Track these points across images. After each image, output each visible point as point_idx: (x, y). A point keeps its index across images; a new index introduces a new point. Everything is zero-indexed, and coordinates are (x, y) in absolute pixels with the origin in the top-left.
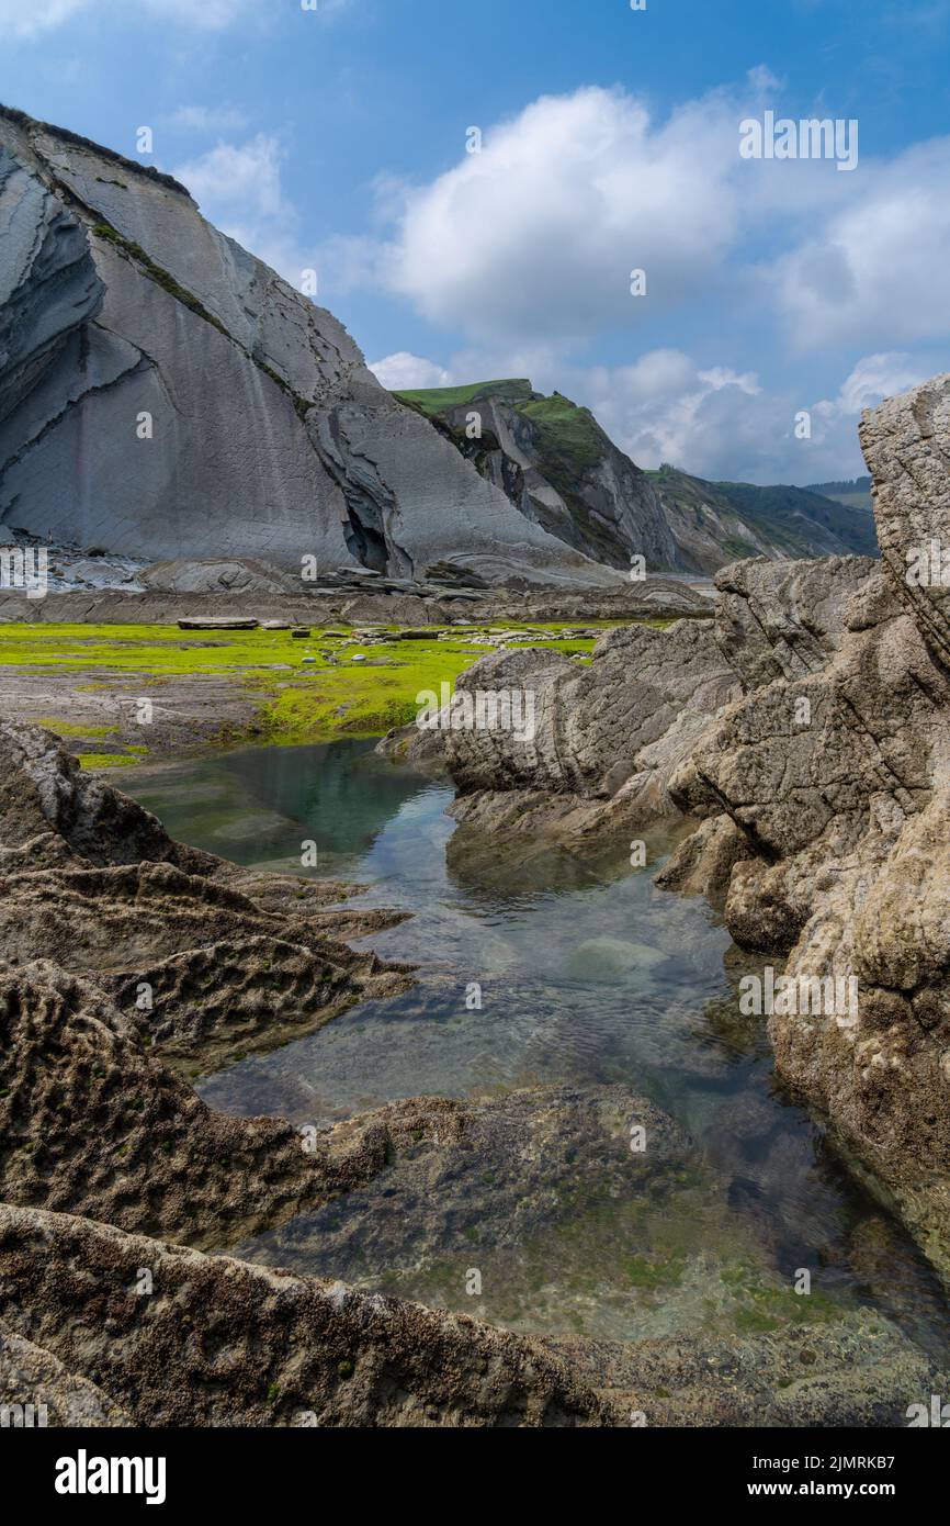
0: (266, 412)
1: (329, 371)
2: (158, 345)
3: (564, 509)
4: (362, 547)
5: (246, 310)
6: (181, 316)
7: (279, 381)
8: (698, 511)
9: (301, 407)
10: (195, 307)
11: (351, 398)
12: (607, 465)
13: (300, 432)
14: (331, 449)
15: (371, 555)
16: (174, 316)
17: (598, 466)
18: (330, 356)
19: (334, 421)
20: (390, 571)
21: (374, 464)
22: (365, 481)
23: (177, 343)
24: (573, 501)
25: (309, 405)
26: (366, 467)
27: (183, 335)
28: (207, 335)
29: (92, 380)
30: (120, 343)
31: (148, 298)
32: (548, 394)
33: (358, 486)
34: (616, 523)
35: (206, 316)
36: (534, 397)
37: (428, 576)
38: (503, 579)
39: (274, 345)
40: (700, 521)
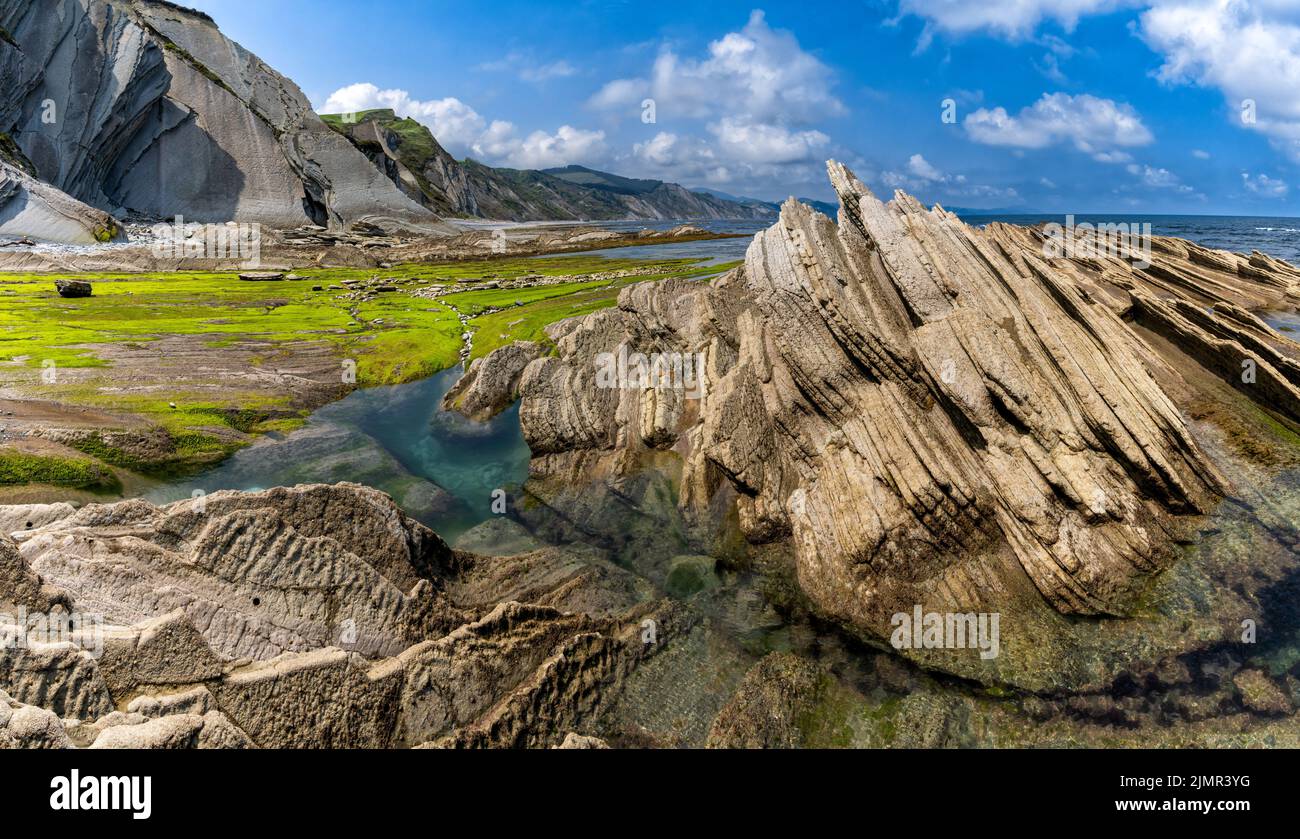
0: (257, 137)
1: (292, 113)
2: (198, 104)
3: (416, 183)
4: (314, 212)
5: (245, 81)
6: (210, 87)
7: (264, 120)
8: (488, 184)
9: (277, 134)
10: (218, 82)
11: (305, 128)
12: (438, 159)
13: (277, 147)
14: (295, 157)
15: (318, 216)
16: (207, 88)
17: (434, 160)
18: (292, 104)
19: (295, 140)
20: (330, 226)
21: (319, 165)
22: (314, 175)
23: (209, 102)
24: (421, 179)
25: (281, 132)
26: (314, 166)
27: (212, 98)
28: (224, 96)
29: (165, 127)
30: (180, 105)
31: (193, 79)
32: (404, 118)
33: (310, 178)
34: (445, 191)
35: (223, 86)
36: (397, 119)
37: (353, 229)
38: (394, 231)
39: (261, 100)
40: (489, 190)
